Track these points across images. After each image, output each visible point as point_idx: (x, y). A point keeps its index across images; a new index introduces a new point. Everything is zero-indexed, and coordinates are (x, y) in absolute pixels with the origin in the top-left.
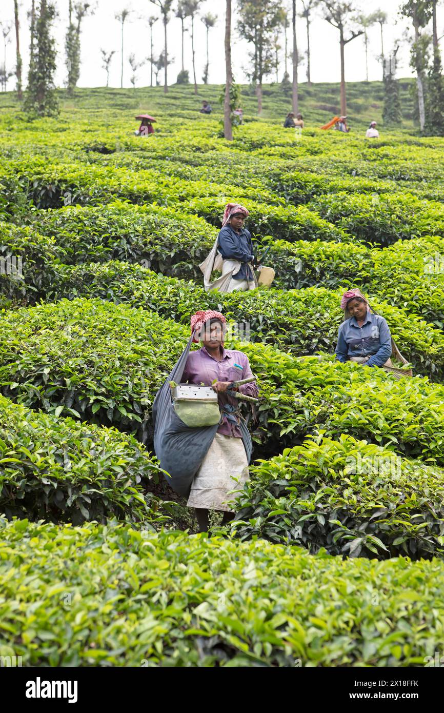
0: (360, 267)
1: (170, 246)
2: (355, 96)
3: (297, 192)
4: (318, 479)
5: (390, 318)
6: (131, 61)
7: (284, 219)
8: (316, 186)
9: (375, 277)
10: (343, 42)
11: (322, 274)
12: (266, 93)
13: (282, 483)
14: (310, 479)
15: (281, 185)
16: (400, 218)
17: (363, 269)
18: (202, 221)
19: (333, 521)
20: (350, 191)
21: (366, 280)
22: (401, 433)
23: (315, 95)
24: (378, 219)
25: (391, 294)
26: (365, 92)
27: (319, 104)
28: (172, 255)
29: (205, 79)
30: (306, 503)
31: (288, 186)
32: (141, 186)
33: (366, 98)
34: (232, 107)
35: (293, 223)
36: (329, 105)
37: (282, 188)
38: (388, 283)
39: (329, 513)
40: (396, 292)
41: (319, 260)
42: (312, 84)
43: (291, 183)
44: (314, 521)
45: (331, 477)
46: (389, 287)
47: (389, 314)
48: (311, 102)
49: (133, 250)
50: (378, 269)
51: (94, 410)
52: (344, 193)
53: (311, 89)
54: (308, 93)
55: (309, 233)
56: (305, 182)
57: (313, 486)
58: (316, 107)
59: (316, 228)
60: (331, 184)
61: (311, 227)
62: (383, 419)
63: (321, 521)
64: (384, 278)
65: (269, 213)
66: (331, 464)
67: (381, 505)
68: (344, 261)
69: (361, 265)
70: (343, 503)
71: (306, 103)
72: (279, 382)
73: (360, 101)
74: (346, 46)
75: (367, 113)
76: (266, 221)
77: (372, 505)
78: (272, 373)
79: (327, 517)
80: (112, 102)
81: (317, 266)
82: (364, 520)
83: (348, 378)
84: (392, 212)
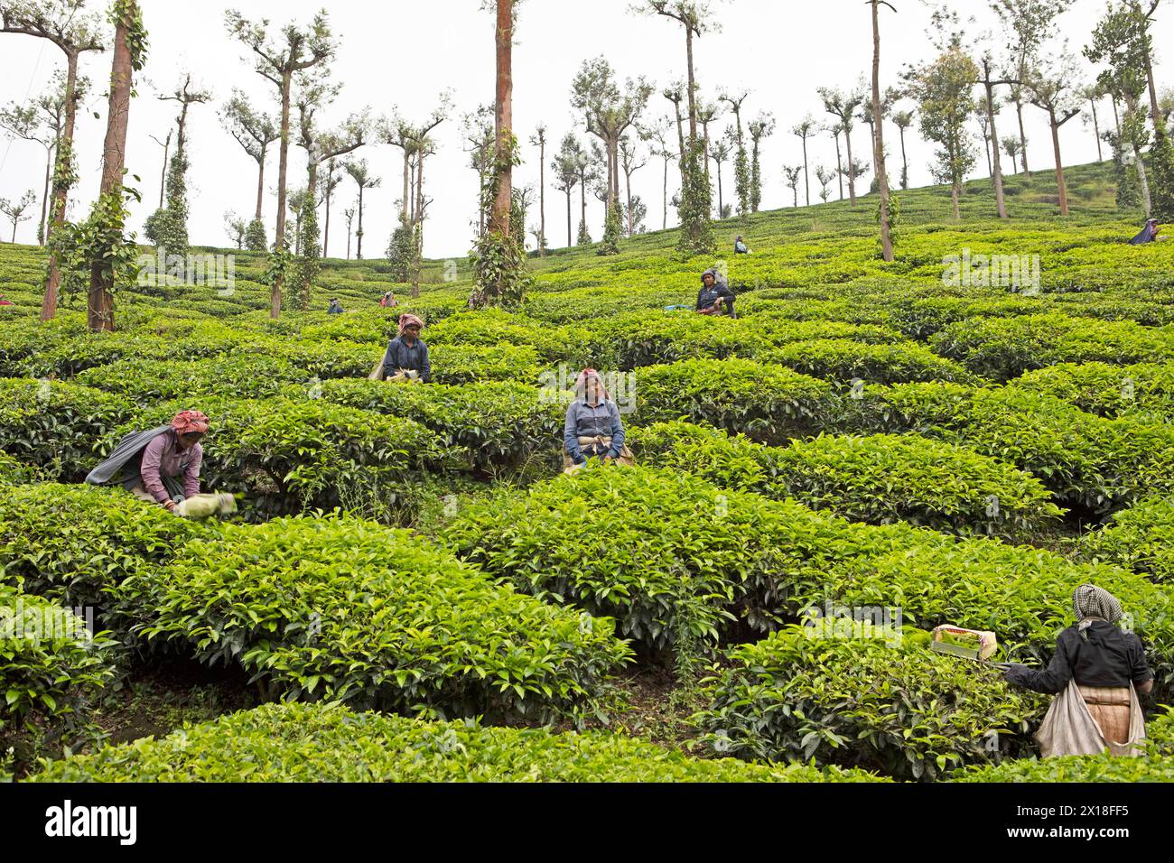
0: (956, 411)
1: (743, 402)
2: (1084, 181)
3: (929, 320)
4: (795, 665)
5: (970, 470)
6: (819, 175)
7: (883, 360)
8: (952, 312)
9: (973, 420)
10: (1055, 125)
11: (913, 421)
12: (973, 191)
13: (761, 669)
14: (788, 665)
15: (913, 314)
16: (1041, 342)
17: (960, 412)
18: (789, 371)
19: (799, 713)
20: (987, 314)
21: (963, 424)
22: (921, 609)
23: (1035, 186)
24: (1013, 347)
25: (990, 439)
26: (1097, 175)
27: (1039, 196)
28: (744, 412)
29: (903, 184)
30: (779, 691)
31: (919, 315)
32: (731, 337)
33: (1099, 181)
34: (890, 224)
35: (894, 363)
36: (1051, 196)
37: (913, 317)
38: (988, 426)
39: (795, 703)
40: (996, 436)
41: (910, 405)
42: (1031, 174)
43: (923, 311)
44: (780, 712)
45: (810, 664)
46: (989, 431)
47: (970, 466)
48: (1029, 195)
49: (704, 411)
50: (977, 411)
51: (583, 595)
52: (979, 318)
53: (1029, 180)
54: (1026, 185)
55: (914, 373)
56: (938, 308)
57: (789, 672)
58: (1036, 200)
59: (921, 366)
60: (970, 307)
61: (915, 366)
62: (902, 594)
63: (786, 711)
64: (983, 421)
65: (866, 355)
66: (811, 648)
67: (848, 695)
68: (938, 405)
69: (956, 408)
70: (810, 692)
71: (1022, 197)
72: (807, 555)
73: (1091, 186)
74: (1060, 130)
75: (1100, 198)
76: (860, 364)
77: (838, 694)
78: (799, 544)
79: (793, 708)
80: (787, 225)
81: (907, 412)
82: (829, 711)
83: (889, 546)
84: (1032, 335)
